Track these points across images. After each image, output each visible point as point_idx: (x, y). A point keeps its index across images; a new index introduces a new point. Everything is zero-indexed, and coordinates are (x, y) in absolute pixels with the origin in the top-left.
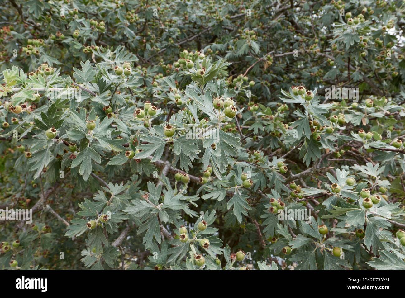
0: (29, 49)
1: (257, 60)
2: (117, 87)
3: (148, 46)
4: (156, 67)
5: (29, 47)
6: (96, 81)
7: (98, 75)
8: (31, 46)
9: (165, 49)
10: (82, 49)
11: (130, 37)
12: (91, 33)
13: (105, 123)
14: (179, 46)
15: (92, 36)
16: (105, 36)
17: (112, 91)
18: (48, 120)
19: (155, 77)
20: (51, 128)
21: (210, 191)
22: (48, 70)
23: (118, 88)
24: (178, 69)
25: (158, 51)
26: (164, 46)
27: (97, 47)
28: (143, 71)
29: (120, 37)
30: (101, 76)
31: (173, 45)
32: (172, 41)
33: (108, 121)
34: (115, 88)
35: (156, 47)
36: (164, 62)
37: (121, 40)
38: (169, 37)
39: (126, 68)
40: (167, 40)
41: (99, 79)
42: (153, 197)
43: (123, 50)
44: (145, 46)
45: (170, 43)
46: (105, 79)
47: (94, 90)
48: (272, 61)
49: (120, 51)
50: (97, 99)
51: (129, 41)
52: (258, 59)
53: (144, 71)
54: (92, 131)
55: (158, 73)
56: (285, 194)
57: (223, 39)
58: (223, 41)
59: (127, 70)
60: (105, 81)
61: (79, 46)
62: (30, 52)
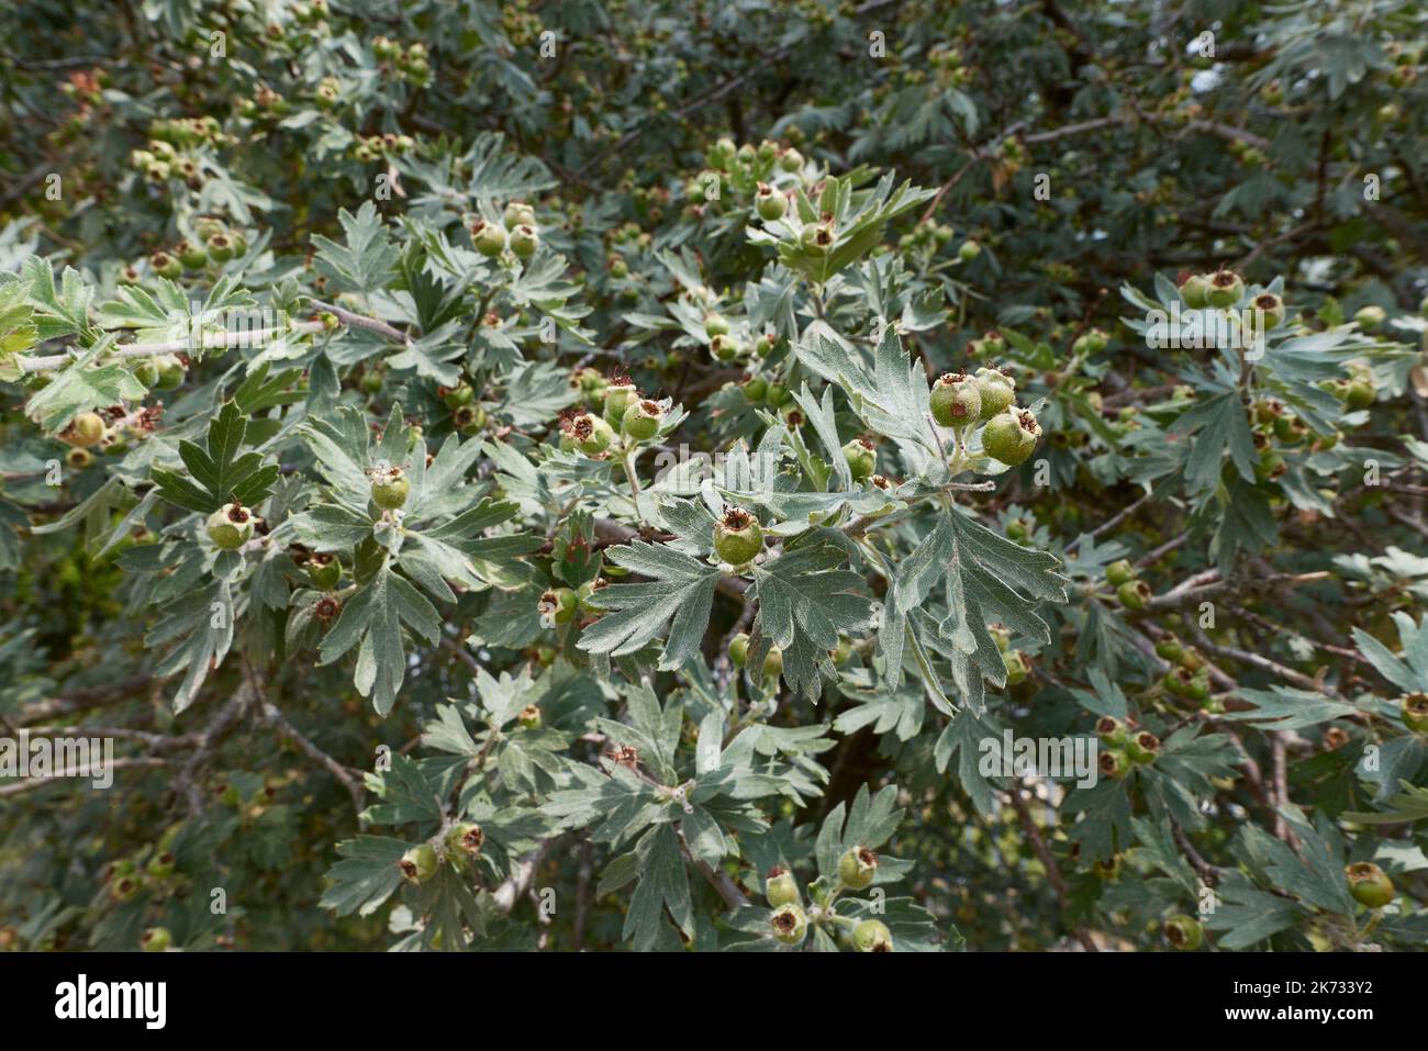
0: (159, 159)
1: (968, 158)
2: (485, 302)
3: (581, 125)
4: (614, 198)
5: (156, 149)
6: (406, 282)
7: (409, 261)
8: (166, 148)
9: (638, 132)
10: (351, 148)
11: (519, 97)
12: (381, 89)
13: (446, 462)
14: (685, 121)
15: (383, 98)
16: (433, 99)
17: (467, 319)
18: (214, 470)
19: (612, 234)
20: (228, 507)
21: (862, 698)
22: (221, 241)
23: (491, 305)
24: (702, 210)
25: (614, 140)
26: (633, 122)
27: (406, 141)
28: (568, 215)
29: (484, 100)
30: (422, 263)
31: (664, 119)
32: (662, 105)
33: (458, 455)
34: (478, 305)
35: (609, 127)
36: (637, 180)
37: (487, 110)
38: (647, 89)
39: (518, 228)
40: (643, 100)
41: (414, 275)
42: (651, 742)
43: (497, 148)
44: (571, 126)
45: (653, 112)
46: (439, 273)
47: (399, 316)
48: (1021, 159)
49: (486, 154)
50: (413, 357)
51: (518, 110)
52: (971, 153)
53: (574, 217)
54: (396, 511)
55: (621, 221)
56: (1138, 680)
57: (836, 90)
58: (835, 97)
59: (523, 234)
60: (440, 280)
61: (338, 138)
62: (163, 168)
